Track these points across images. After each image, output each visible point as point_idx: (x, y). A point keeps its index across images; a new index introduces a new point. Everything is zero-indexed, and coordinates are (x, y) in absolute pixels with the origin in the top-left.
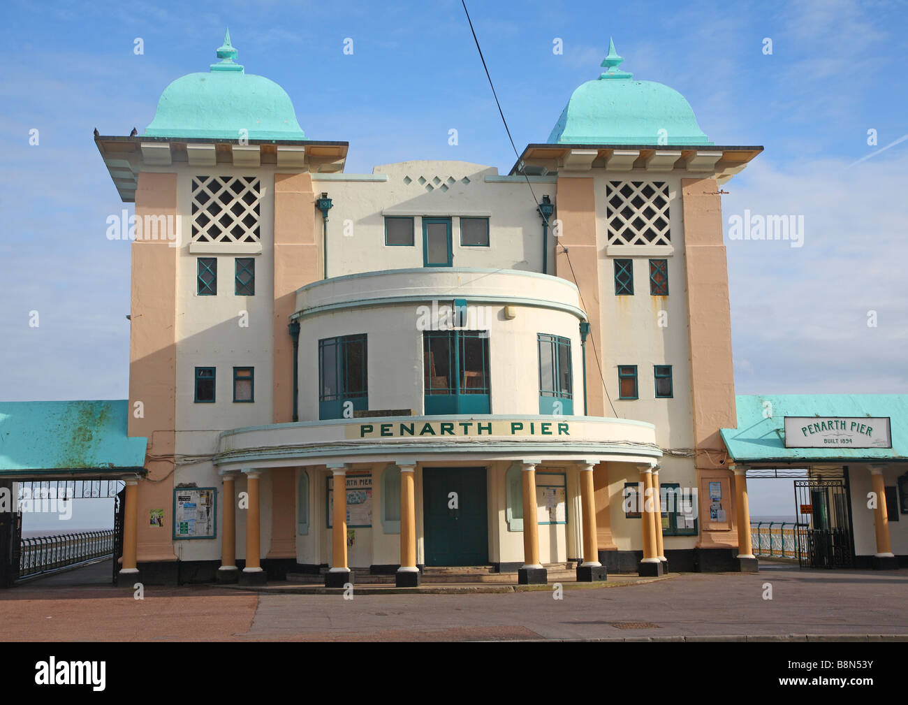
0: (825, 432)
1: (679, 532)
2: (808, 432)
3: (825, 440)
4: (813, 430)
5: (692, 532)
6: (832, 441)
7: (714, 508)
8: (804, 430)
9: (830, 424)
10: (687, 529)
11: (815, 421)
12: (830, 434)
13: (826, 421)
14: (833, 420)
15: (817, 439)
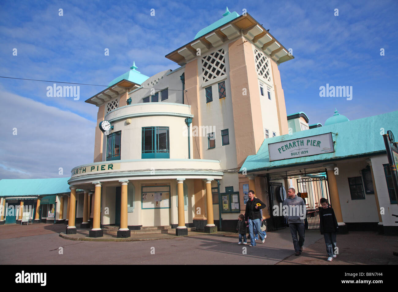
0: (292, 149)
1: (233, 211)
2: (281, 151)
3: (292, 154)
4: (285, 149)
5: (238, 211)
6: (296, 154)
7: (245, 198)
8: (279, 150)
9: (294, 143)
10: (236, 209)
11: (285, 144)
12: (294, 150)
13: (291, 142)
14: (296, 141)
15: (287, 154)
